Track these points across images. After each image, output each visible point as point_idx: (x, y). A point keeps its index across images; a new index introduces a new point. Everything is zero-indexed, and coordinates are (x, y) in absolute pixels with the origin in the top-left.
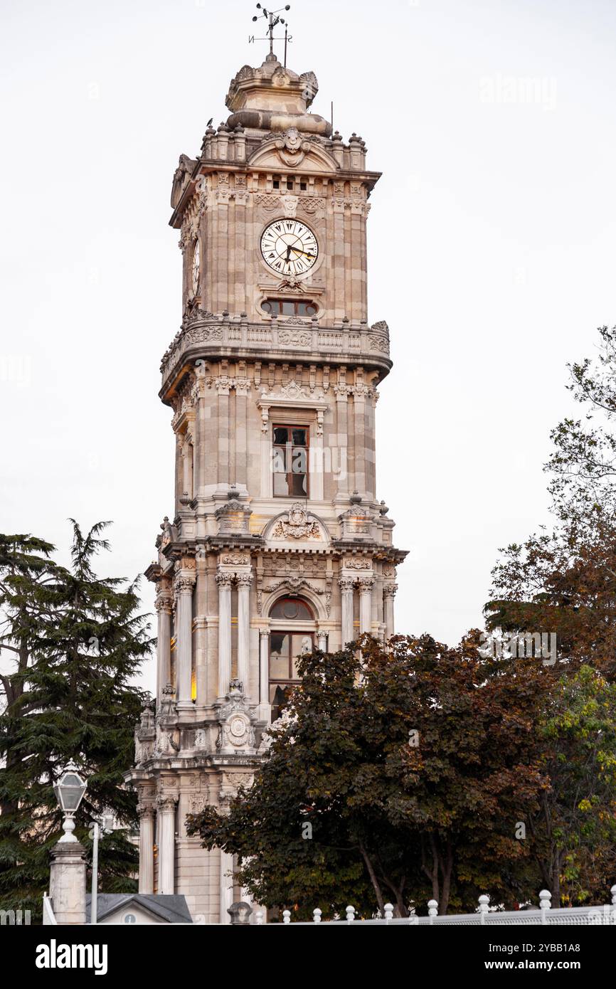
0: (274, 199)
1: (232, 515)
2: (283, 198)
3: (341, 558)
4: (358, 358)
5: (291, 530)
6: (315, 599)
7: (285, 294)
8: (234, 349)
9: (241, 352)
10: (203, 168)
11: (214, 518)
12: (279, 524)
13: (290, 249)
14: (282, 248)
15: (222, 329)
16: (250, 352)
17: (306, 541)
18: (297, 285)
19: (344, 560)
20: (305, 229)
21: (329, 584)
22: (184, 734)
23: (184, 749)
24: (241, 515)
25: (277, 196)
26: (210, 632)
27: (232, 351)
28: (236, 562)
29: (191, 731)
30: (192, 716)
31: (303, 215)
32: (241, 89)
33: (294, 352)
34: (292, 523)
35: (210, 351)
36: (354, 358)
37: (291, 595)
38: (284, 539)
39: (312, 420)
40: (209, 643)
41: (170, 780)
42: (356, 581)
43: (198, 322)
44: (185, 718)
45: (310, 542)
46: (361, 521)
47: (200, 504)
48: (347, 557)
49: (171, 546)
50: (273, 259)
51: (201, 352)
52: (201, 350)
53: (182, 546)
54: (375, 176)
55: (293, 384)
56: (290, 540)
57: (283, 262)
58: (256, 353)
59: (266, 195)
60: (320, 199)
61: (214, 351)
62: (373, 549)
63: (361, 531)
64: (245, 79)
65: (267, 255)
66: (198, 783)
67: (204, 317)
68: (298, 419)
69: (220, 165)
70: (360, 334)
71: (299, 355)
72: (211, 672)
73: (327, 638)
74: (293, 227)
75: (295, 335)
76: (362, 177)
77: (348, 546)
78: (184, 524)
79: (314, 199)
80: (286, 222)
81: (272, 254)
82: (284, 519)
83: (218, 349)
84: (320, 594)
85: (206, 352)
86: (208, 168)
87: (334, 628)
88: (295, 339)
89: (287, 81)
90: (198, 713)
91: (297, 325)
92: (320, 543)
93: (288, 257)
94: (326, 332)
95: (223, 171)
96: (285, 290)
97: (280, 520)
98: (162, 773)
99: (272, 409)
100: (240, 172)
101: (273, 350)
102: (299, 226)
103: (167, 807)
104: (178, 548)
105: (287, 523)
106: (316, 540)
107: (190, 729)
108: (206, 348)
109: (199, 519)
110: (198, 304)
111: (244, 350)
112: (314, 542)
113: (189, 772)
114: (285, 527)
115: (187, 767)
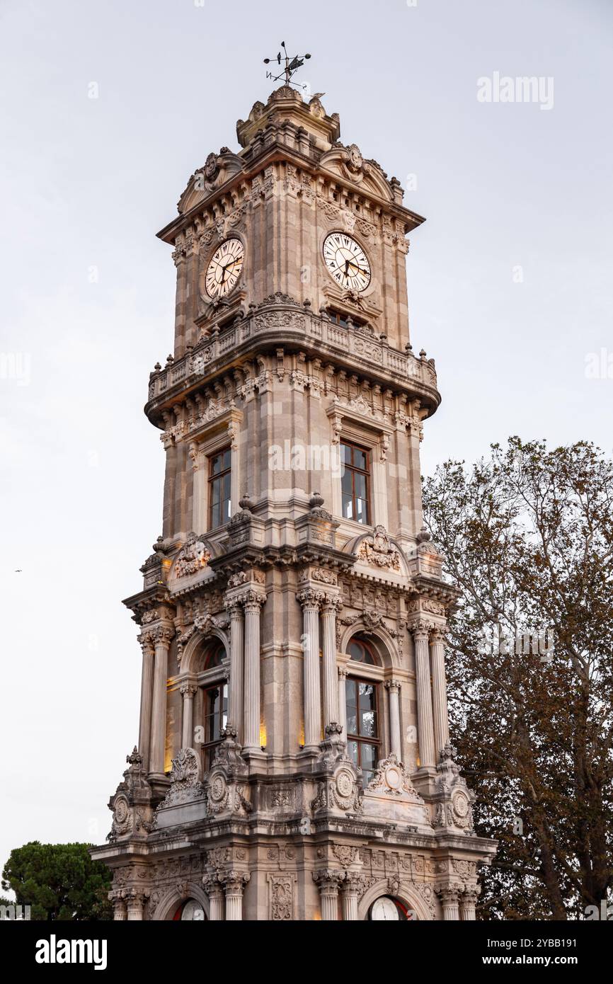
0: (334, 210)
1: (320, 524)
2: (341, 212)
3: (418, 599)
4: (422, 389)
5: (375, 556)
6: (387, 642)
7: (346, 306)
8: (318, 343)
9: (323, 348)
10: (277, 152)
11: (292, 526)
12: (364, 545)
13: (348, 263)
14: (341, 262)
15: (305, 318)
16: (331, 351)
17: (388, 572)
18: (358, 301)
19: (421, 601)
20: (359, 250)
21: (401, 627)
22: (261, 790)
23: (261, 810)
24: (328, 526)
25: (337, 209)
26: (293, 663)
27: (315, 344)
28: (327, 580)
29: (271, 786)
30: (264, 768)
31: (359, 235)
32: (278, 107)
33: (370, 364)
34: (376, 547)
35: (293, 338)
36: (419, 387)
37: (366, 632)
38: (367, 564)
39: (375, 444)
40: (290, 675)
41: (243, 851)
42: (433, 627)
43: (276, 305)
44: (257, 768)
45: (391, 573)
46: (433, 561)
47: (270, 509)
48: (424, 598)
49: (247, 550)
50: (334, 269)
51: (281, 337)
52: (282, 334)
53: (259, 553)
54: (419, 221)
55: (361, 399)
56: (372, 567)
57: (342, 275)
58: (335, 353)
59: (327, 204)
60: (372, 226)
61: (298, 338)
62: (451, 593)
63: (433, 572)
64: (285, 98)
65: (329, 262)
66: (283, 856)
67: (284, 301)
68: (364, 439)
69: (292, 154)
70: (421, 364)
71: (374, 368)
72: (293, 712)
73: (399, 689)
74: (349, 243)
75: (369, 347)
76: (409, 218)
77: (430, 584)
78: (253, 529)
79: (367, 223)
80: (344, 237)
81: (333, 263)
82: (369, 540)
83: (302, 336)
84: (393, 636)
85: (288, 337)
86: (281, 153)
87: (406, 680)
88: (368, 351)
89: (322, 115)
90: (276, 764)
91: (369, 337)
92: (399, 577)
93: (347, 270)
94: (394, 354)
95: (292, 163)
96: (348, 302)
97: (366, 541)
98: (235, 840)
99: (346, 420)
100: (307, 171)
101: (352, 355)
102: (354, 245)
103: (236, 888)
104: (253, 554)
105: (371, 546)
106: (395, 571)
107: (269, 783)
108: (290, 332)
109: (274, 525)
110: (241, 299)
111: (326, 347)
112: (394, 574)
113: (270, 842)
114: (370, 551)
115: (273, 834)
